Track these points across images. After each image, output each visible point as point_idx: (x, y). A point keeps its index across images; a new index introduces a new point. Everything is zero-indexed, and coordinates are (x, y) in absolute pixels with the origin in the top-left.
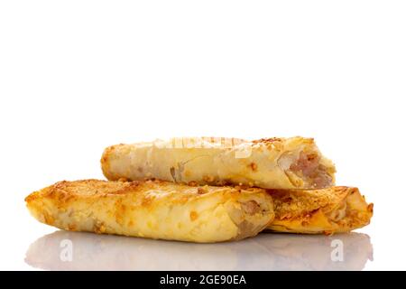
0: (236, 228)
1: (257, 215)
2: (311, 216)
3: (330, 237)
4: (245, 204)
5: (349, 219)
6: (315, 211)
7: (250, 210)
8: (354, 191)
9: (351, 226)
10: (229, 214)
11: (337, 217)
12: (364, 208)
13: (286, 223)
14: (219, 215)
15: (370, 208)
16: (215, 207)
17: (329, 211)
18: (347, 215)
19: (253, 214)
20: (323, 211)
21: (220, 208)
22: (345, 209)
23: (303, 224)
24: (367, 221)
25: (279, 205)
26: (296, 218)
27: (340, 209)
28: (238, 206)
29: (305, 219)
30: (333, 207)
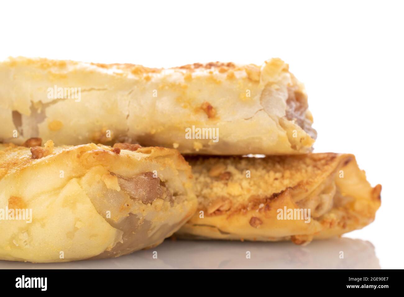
0: (113, 231)
1: (158, 203)
2: (268, 207)
3: (304, 248)
4: (129, 179)
5: (341, 213)
6: (275, 196)
7: (142, 192)
8: (348, 160)
9: (344, 226)
10: (93, 201)
11: (318, 208)
12: (365, 193)
13: (219, 221)
14: (71, 203)
15: (376, 193)
16: (63, 186)
17: (303, 196)
18: (337, 204)
19: (148, 201)
20: (293, 196)
21: (73, 187)
22: (332, 193)
23: (253, 222)
24: (370, 216)
25: (206, 185)
26: (238, 211)
27: (324, 192)
28: (113, 184)
29: (255, 213)
30: (311, 189)
